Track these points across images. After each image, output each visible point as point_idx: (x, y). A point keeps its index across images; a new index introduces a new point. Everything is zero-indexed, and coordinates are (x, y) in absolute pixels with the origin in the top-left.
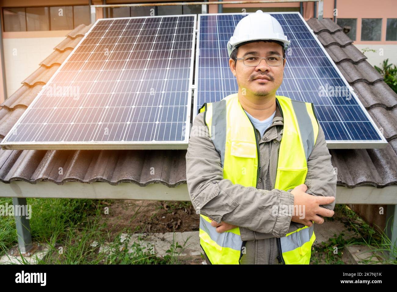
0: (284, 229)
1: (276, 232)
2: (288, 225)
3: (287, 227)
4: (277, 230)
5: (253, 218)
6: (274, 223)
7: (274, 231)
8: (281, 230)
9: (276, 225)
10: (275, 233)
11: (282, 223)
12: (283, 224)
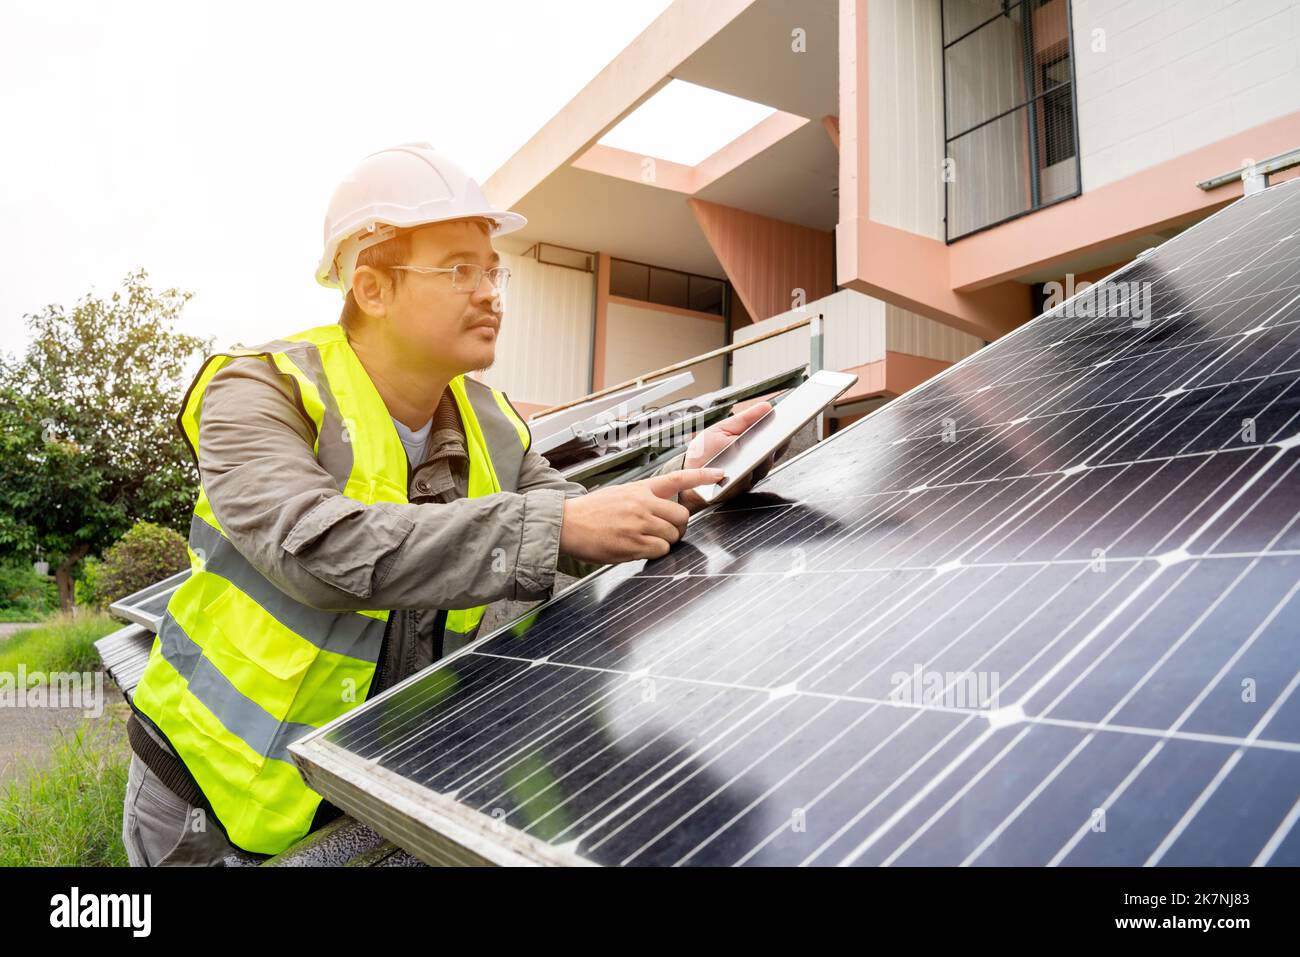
0: (546, 559)
1: (526, 571)
2: (554, 546)
3: (553, 551)
4: (526, 566)
5: (459, 550)
6: (517, 546)
7: (518, 569)
8: (537, 562)
9: (522, 550)
10: (524, 574)
11: (537, 543)
12: (541, 544)
